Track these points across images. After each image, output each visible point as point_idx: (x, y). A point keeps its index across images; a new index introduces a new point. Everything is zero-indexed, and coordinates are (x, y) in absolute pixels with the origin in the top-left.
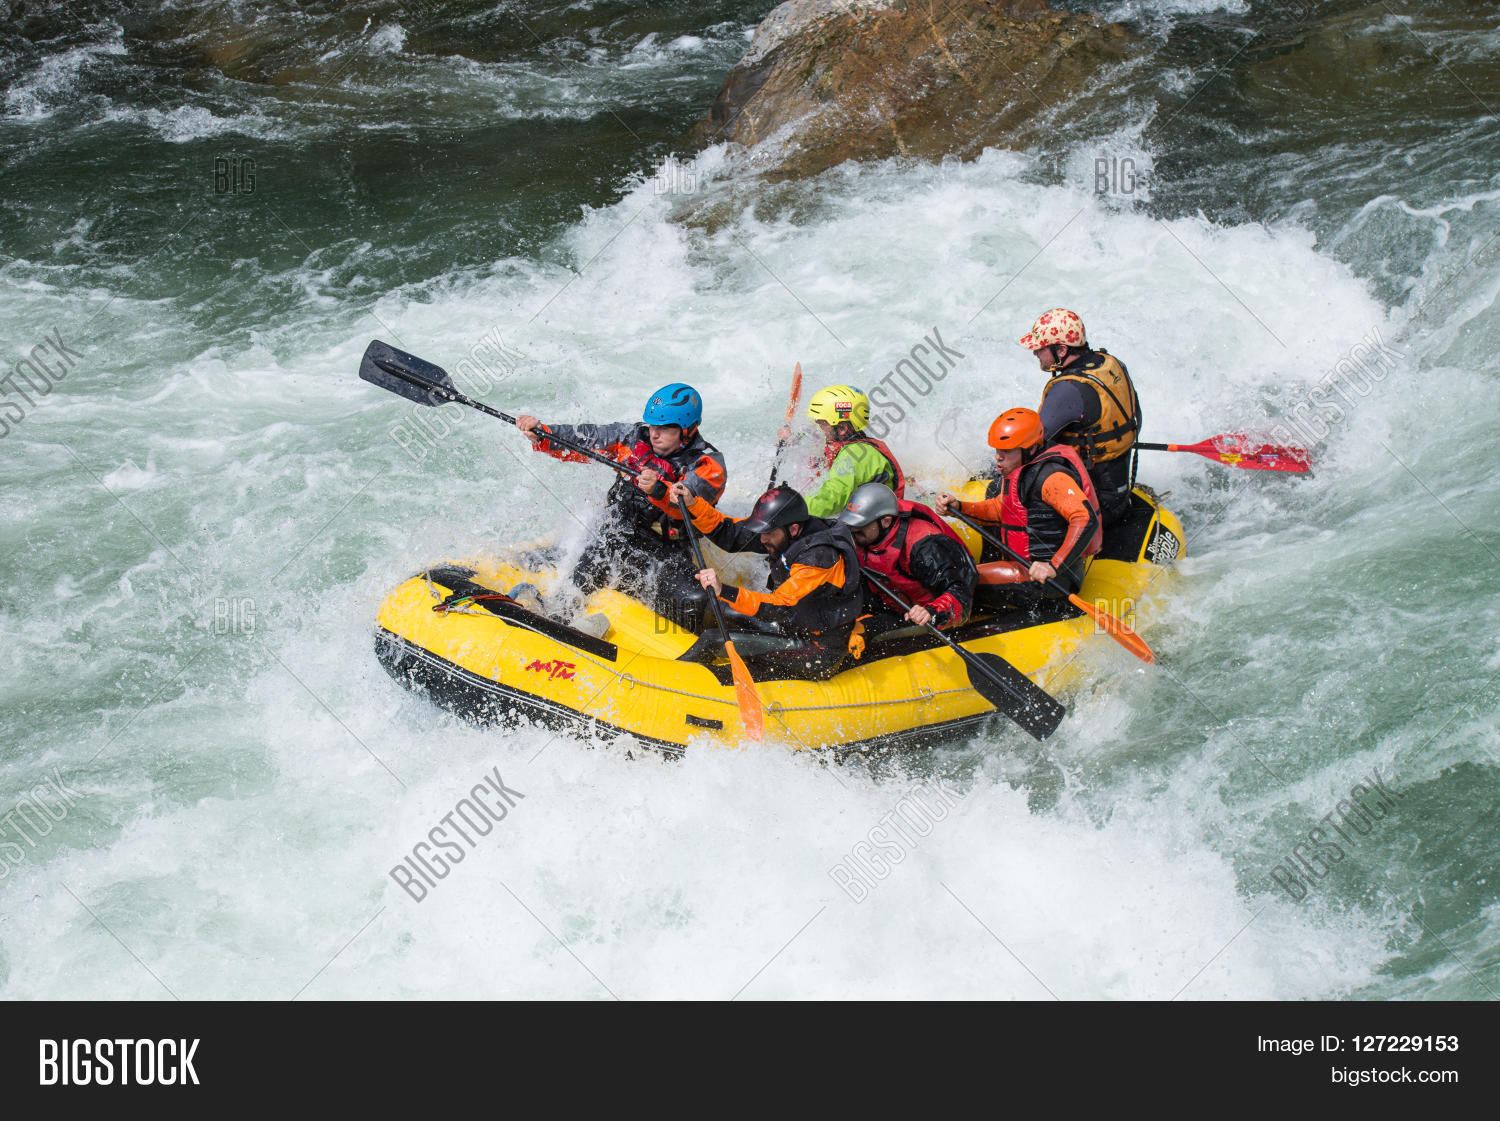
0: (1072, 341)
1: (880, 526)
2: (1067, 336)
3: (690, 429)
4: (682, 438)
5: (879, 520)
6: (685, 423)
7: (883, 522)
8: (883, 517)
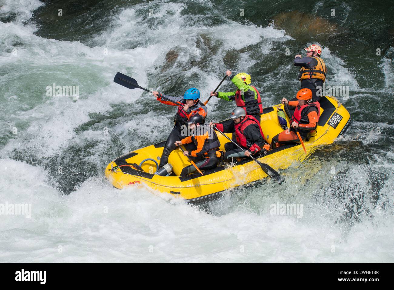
0: (319, 52)
1: (240, 119)
2: (318, 51)
3: (196, 100)
4: (194, 102)
5: (240, 117)
6: (195, 98)
7: (241, 118)
8: (241, 116)
